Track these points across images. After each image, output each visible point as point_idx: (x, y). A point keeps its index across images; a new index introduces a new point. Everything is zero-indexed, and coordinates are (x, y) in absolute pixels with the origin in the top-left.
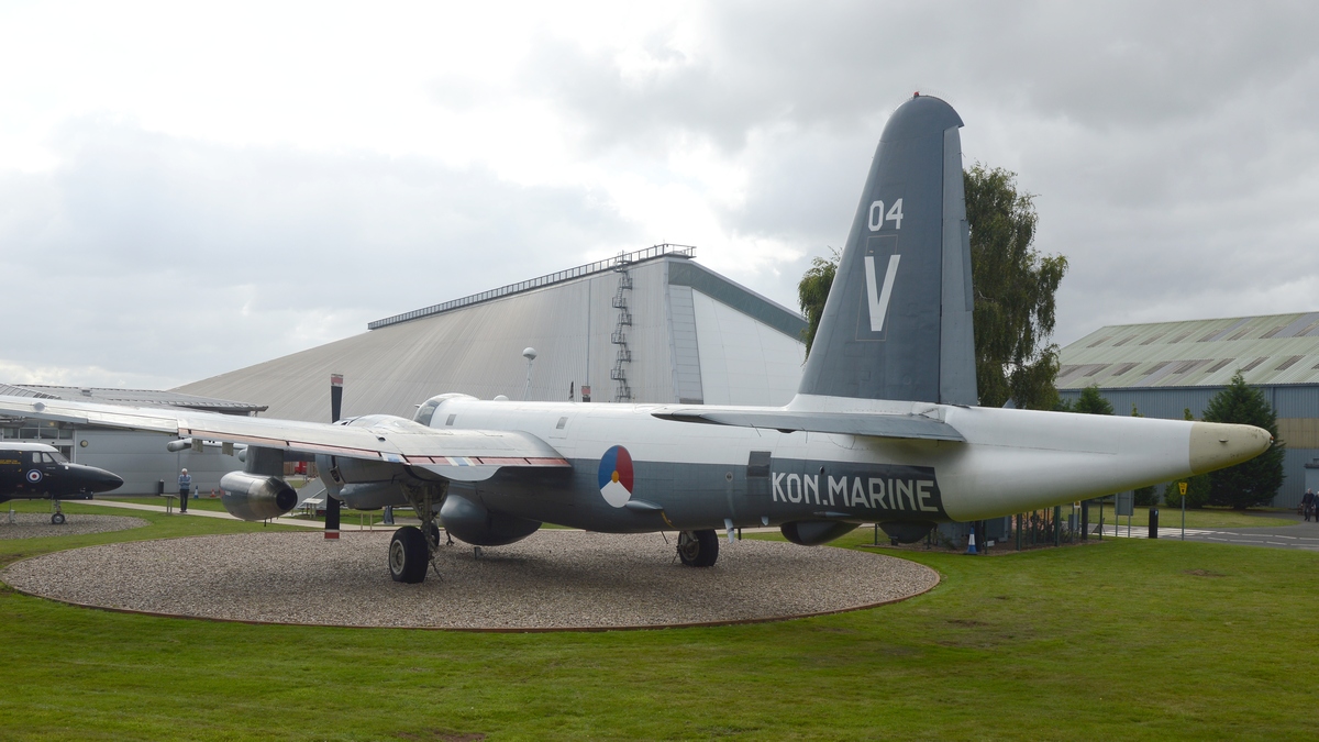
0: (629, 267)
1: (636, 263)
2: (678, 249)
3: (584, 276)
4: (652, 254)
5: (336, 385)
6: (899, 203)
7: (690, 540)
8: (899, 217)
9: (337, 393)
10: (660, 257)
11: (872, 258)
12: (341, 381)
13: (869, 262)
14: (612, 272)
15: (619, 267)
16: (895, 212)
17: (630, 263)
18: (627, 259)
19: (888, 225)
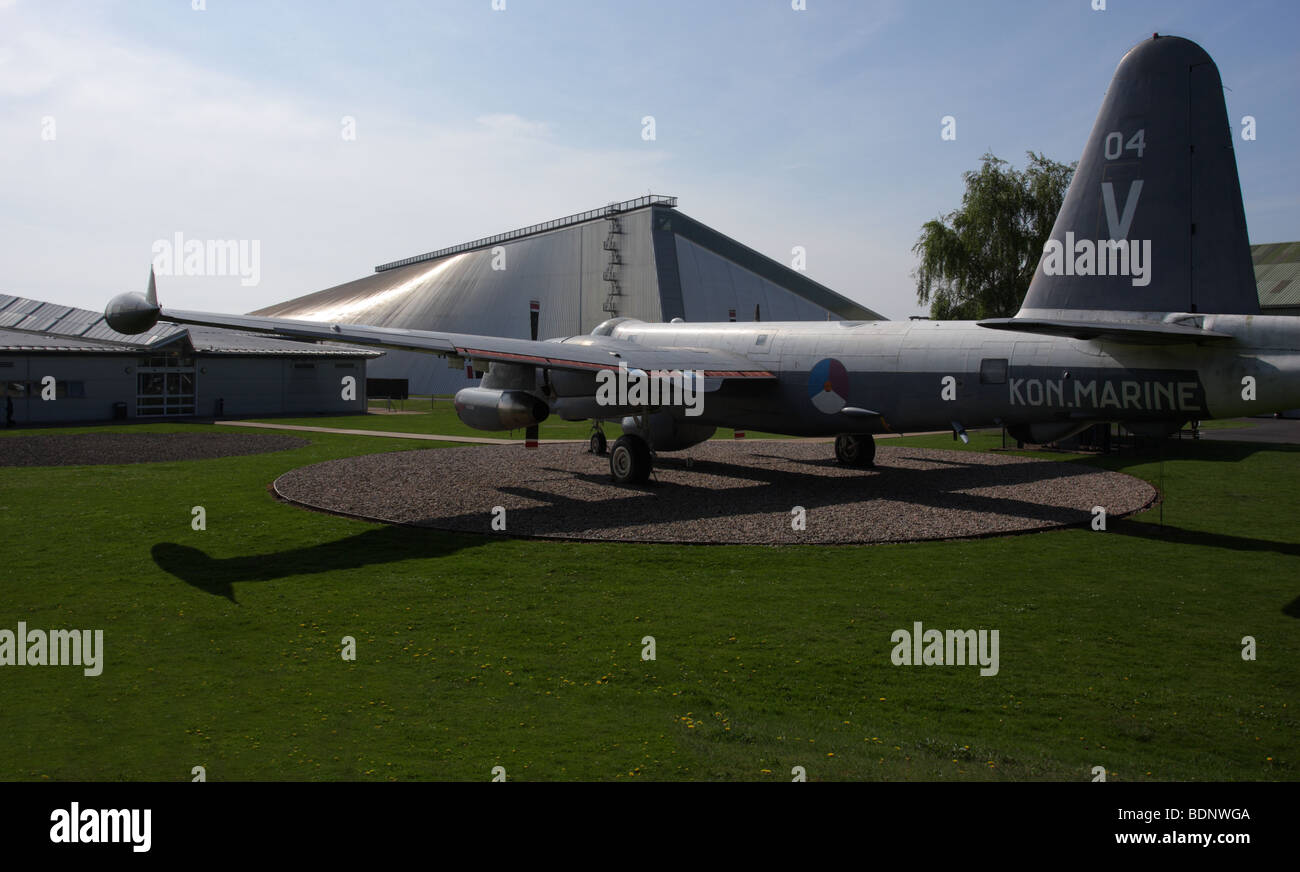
0: (618, 216)
1: (624, 212)
2: (661, 199)
3: (576, 223)
4: (639, 204)
5: (534, 310)
6: (1141, 134)
7: (849, 443)
8: (1141, 146)
9: (534, 317)
10: (647, 206)
11: (1111, 184)
12: (537, 307)
13: (1108, 189)
14: (603, 219)
15: (609, 215)
16: (1137, 142)
17: (619, 212)
18: (616, 208)
19: (1129, 155)
